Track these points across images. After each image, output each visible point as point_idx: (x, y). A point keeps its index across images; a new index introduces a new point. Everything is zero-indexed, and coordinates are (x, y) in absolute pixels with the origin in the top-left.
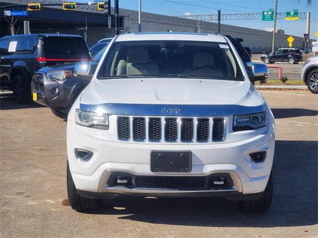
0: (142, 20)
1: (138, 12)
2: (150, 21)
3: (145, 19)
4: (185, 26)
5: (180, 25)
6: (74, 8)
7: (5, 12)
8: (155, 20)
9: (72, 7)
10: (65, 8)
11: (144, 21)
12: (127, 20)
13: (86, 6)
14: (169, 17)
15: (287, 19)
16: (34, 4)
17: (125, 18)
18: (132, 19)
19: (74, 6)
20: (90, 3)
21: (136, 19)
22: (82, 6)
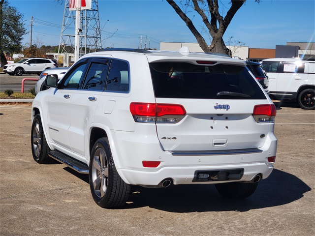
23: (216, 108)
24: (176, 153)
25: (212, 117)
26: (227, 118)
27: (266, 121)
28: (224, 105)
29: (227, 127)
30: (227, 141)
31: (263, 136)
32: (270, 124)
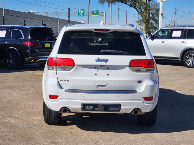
0: (5, 14)
2: (10, 15)
3: (7, 13)
4: (32, 18)
5: (29, 18)
8: (14, 14)
15: (92, 15)
23: (97, 61)
24: (68, 91)
25: (96, 67)
26: (108, 68)
27: (144, 71)
28: (103, 59)
29: (108, 75)
30: (107, 84)
31: (140, 82)
32: (147, 73)
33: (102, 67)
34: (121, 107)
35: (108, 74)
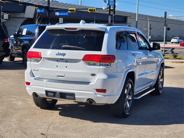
0: (138, 18)
1: (136, 14)
2: (144, 20)
3: (140, 18)
6: (94, 11)
7: (56, 13)
9: (93, 10)
10: (89, 11)
11: (140, 19)
12: (129, 19)
13: (102, 10)
14: (156, 17)
16: (72, 9)
17: (128, 17)
18: (132, 18)
19: (94, 10)
20: (104, 8)
21: (135, 18)
22: (99, 10)
23: (57, 54)
24: (36, 79)
25: (57, 60)
26: (67, 62)
27: (98, 65)
28: (62, 54)
30: (65, 75)
31: (93, 75)
32: (100, 67)
33: (62, 60)
34: (76, 96)
35: (66, 66)
